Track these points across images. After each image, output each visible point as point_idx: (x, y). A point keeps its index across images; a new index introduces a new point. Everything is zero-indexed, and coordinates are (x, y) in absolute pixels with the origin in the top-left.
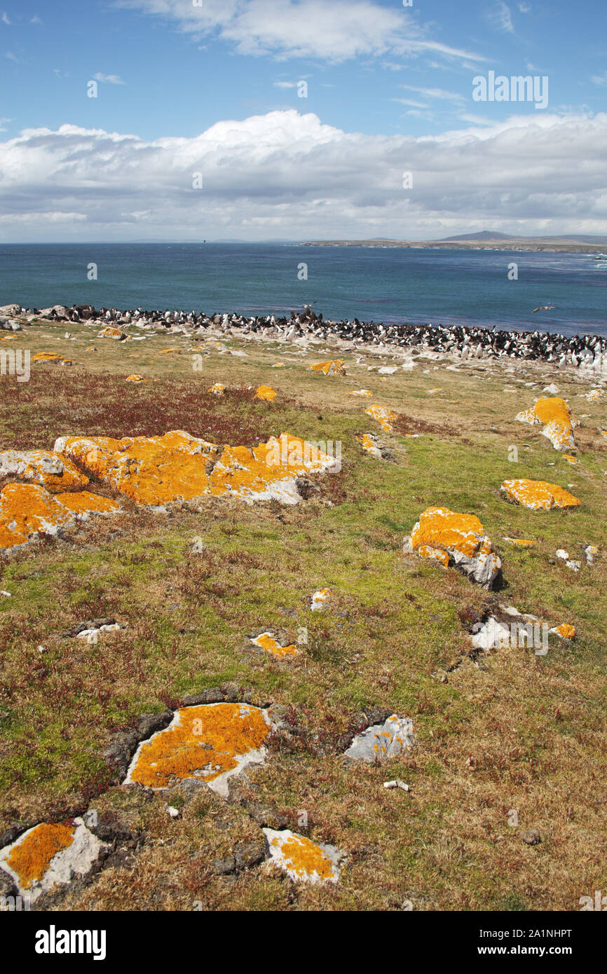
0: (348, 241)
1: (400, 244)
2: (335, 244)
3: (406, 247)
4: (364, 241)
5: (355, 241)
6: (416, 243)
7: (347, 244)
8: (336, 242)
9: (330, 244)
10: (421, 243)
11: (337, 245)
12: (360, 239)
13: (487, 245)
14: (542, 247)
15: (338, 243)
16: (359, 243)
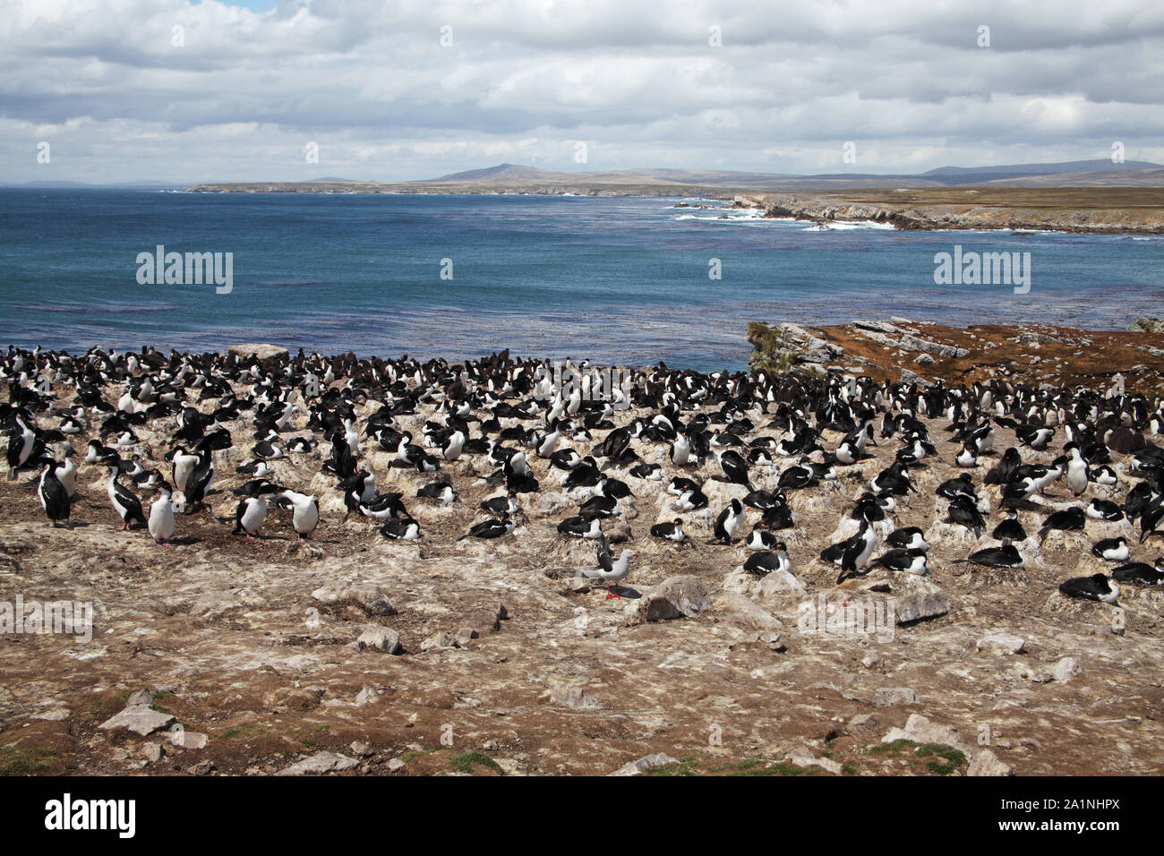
0: (271, 184)
1: (363, 187)
2: (250, 188)
3: (372, 192)
4: (300, 184)
5: (286, 184)
6: (390, 187)
7: (270, 189)
8: (251, 186)
9: (240, 188)
10: (399, 186)
11: (253, 192)
12: (293, 181)
13: (508, 188)
14: (596, 189)
15: (255, 188)
16: (293, 187)
